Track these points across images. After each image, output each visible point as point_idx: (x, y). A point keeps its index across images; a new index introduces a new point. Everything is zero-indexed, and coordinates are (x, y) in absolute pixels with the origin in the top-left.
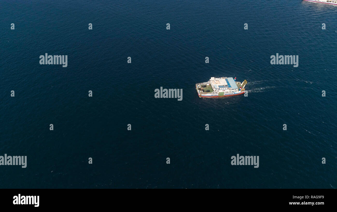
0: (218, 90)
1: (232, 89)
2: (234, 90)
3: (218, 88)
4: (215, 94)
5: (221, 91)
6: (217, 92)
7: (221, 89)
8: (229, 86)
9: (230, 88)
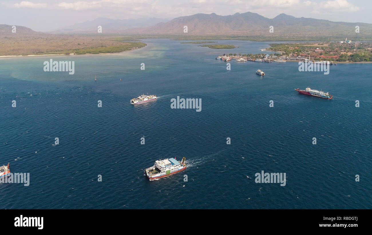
0: (165, 169)
1: (176, 166)
2: (178, 167)
3: (165, 167)
4: (163, 174)
5: (167, 169)
6: (164, 171)
7: (167, 167)
8: (172, 164)
9: (174, 165)
